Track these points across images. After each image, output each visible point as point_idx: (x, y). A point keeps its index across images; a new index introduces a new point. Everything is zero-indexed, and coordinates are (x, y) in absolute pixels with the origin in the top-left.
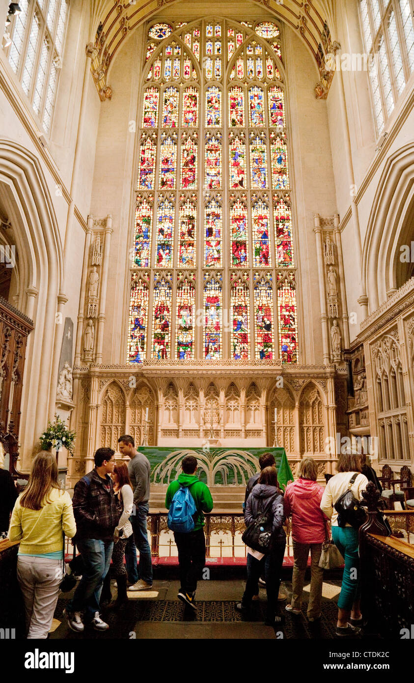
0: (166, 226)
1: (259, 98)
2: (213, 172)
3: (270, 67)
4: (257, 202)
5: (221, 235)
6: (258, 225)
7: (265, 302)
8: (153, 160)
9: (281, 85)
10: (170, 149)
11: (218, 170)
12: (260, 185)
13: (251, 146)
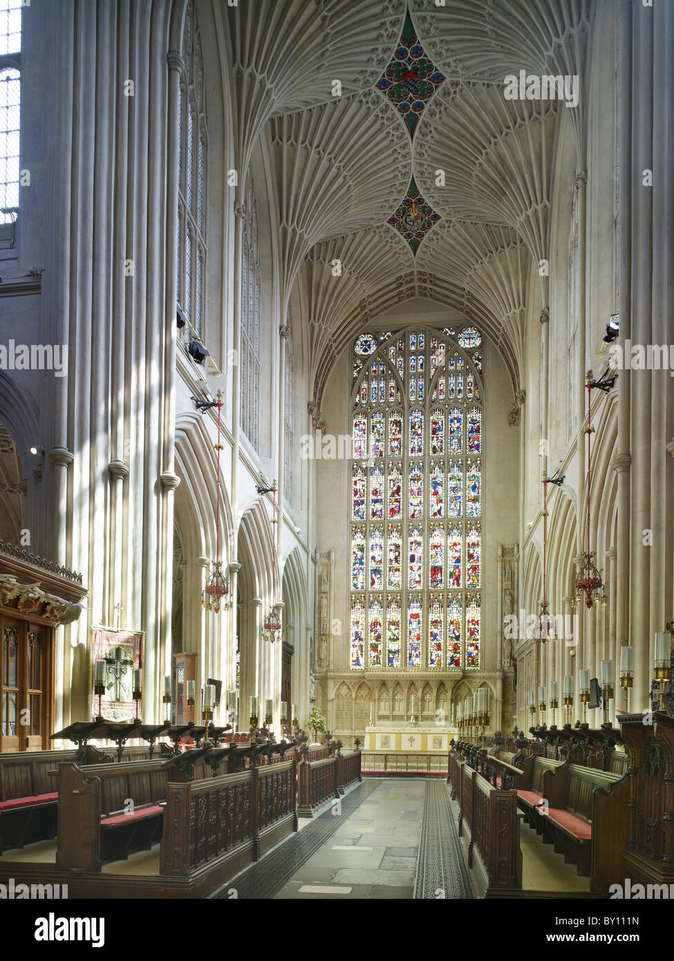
0: (377, 553)
1: (459, 420)
2: (415, 502)
3: (470, 384)
4: (452, 530)
5: (422, 561)
6: (453, 551)
7: (455, 618)
8: (364, 491)
9: (479, 406)
10: (379, 480)
11: (419, 499)
12: (456, 513)
13: (449, 474)
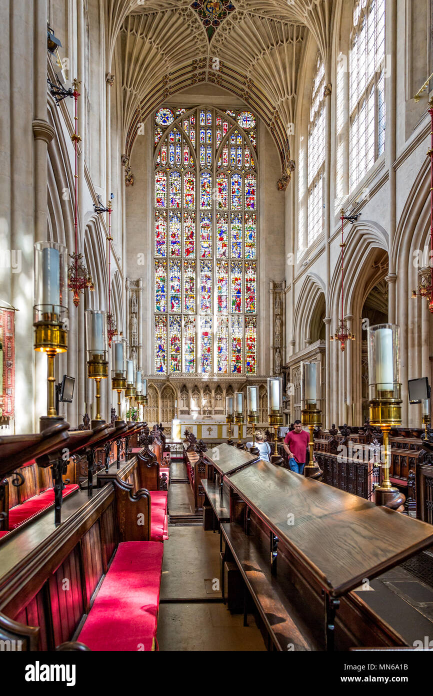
0: (176, 283)
1: (239, 184)
2: (206, 245)
3: (247, 156)
4: (234, 268)
5: (211, 291)
6: (235, 285)
7: (237, 336)
8: (165, 234)
9: (255, 173)
10: (176, 226)
11: (209, 243)
12: (237, 255)
13: (231, 225)
